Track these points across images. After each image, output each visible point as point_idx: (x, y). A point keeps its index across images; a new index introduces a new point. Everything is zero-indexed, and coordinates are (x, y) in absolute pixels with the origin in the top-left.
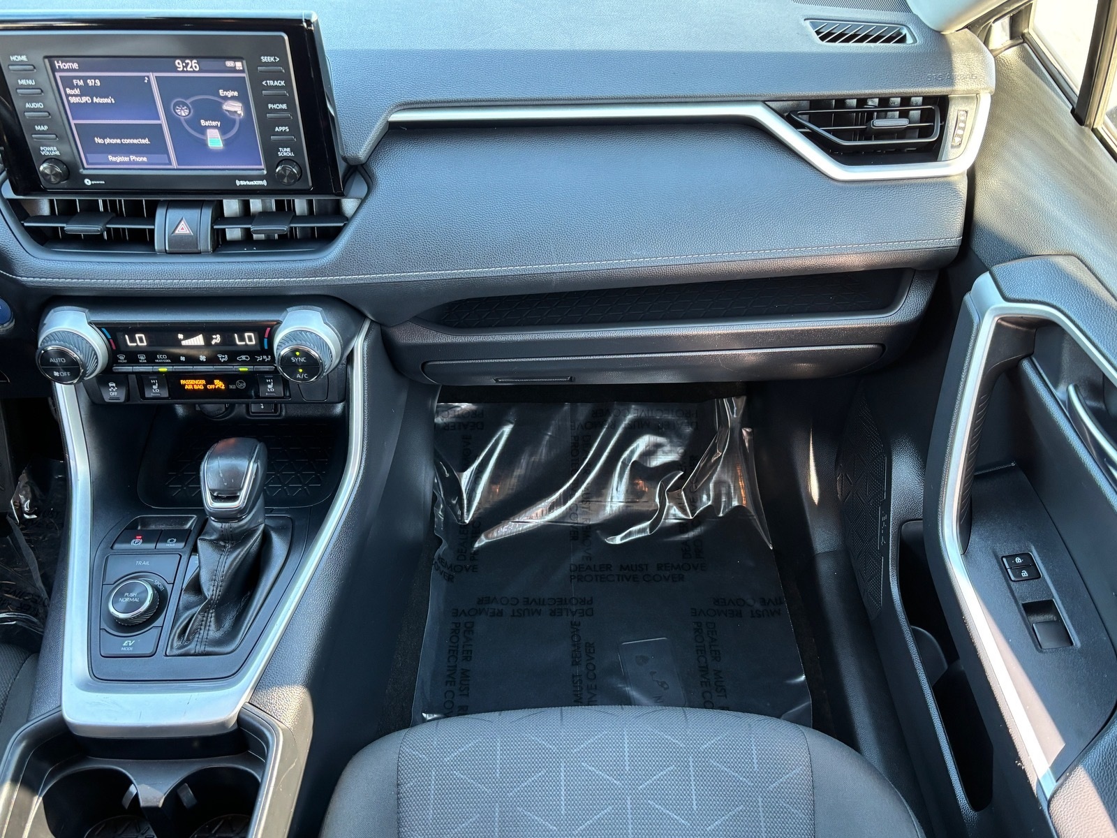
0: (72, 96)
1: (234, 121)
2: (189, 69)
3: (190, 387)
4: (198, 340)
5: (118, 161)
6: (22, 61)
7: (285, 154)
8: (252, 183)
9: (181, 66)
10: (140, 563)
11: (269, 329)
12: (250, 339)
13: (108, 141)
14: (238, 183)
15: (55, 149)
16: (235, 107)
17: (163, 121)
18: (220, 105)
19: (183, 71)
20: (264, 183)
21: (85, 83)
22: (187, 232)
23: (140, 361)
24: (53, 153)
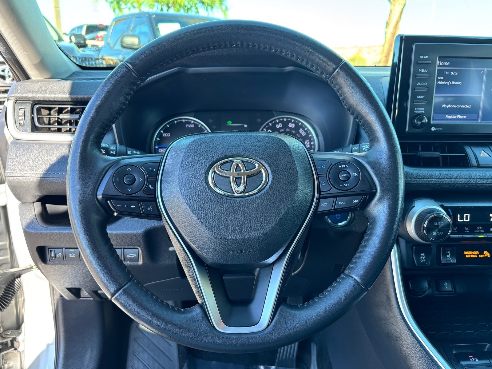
3: (469, 256)
5: (450, 118)
6: (426, 58)
13: (449, 106)
15: (423, 109)
17: (482, 96)
21: (450, 73)
22: (488, 156)
23: (465, 231)
24: (421, 112)
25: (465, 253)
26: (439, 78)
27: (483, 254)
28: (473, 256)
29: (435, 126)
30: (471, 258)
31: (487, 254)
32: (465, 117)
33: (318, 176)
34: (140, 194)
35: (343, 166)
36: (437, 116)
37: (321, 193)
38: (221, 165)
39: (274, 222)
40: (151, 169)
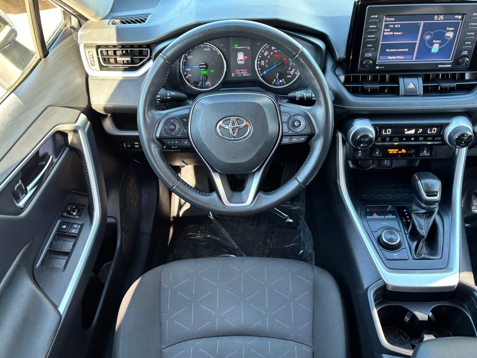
0: (386, 32)
1: (447, 40)
2: (439, 19)
3: (391, 152)
4: (412, 132)
5: (391, 59)
6: (375, 17)
7: (464, 53)
8: (445, 66)
9: (436, 18)
10: (383, 223)
11: (445, 126)
12: (434, 131)
13: (392, 50)
14: (439, 66)
15: (371, 54)
16: (450, 35)
17: (418, 42)
18: (445, 33)
19: (436, 20)
20: (450, 66)
21: (394, 26)
22: (414, 87)
23: (386, 140)
24: (370, 56)
25: (389, 150)
26: (386, 30)
27: (401, 151)
28: (394, 152)
29: (379, 65)
30: (392, 154)
31: (404, 151)
32: (403, 57)
33: (282, 123)
34: (179, 135)
35: (297, 117)
36: (382, 58)
37: (284, 133)
38: (223, 122)
39: (254, 154)
40: (184, 120)
